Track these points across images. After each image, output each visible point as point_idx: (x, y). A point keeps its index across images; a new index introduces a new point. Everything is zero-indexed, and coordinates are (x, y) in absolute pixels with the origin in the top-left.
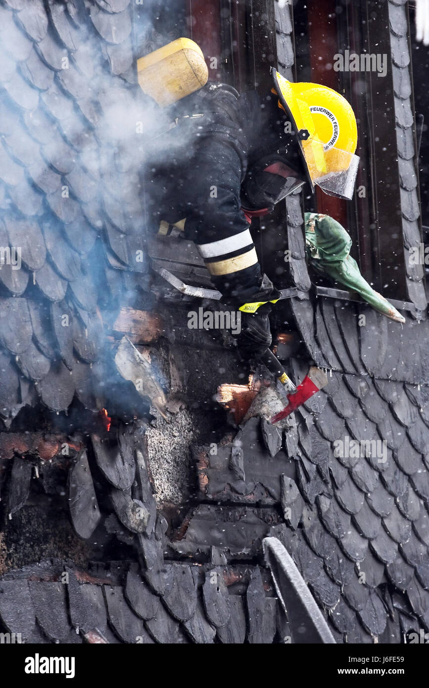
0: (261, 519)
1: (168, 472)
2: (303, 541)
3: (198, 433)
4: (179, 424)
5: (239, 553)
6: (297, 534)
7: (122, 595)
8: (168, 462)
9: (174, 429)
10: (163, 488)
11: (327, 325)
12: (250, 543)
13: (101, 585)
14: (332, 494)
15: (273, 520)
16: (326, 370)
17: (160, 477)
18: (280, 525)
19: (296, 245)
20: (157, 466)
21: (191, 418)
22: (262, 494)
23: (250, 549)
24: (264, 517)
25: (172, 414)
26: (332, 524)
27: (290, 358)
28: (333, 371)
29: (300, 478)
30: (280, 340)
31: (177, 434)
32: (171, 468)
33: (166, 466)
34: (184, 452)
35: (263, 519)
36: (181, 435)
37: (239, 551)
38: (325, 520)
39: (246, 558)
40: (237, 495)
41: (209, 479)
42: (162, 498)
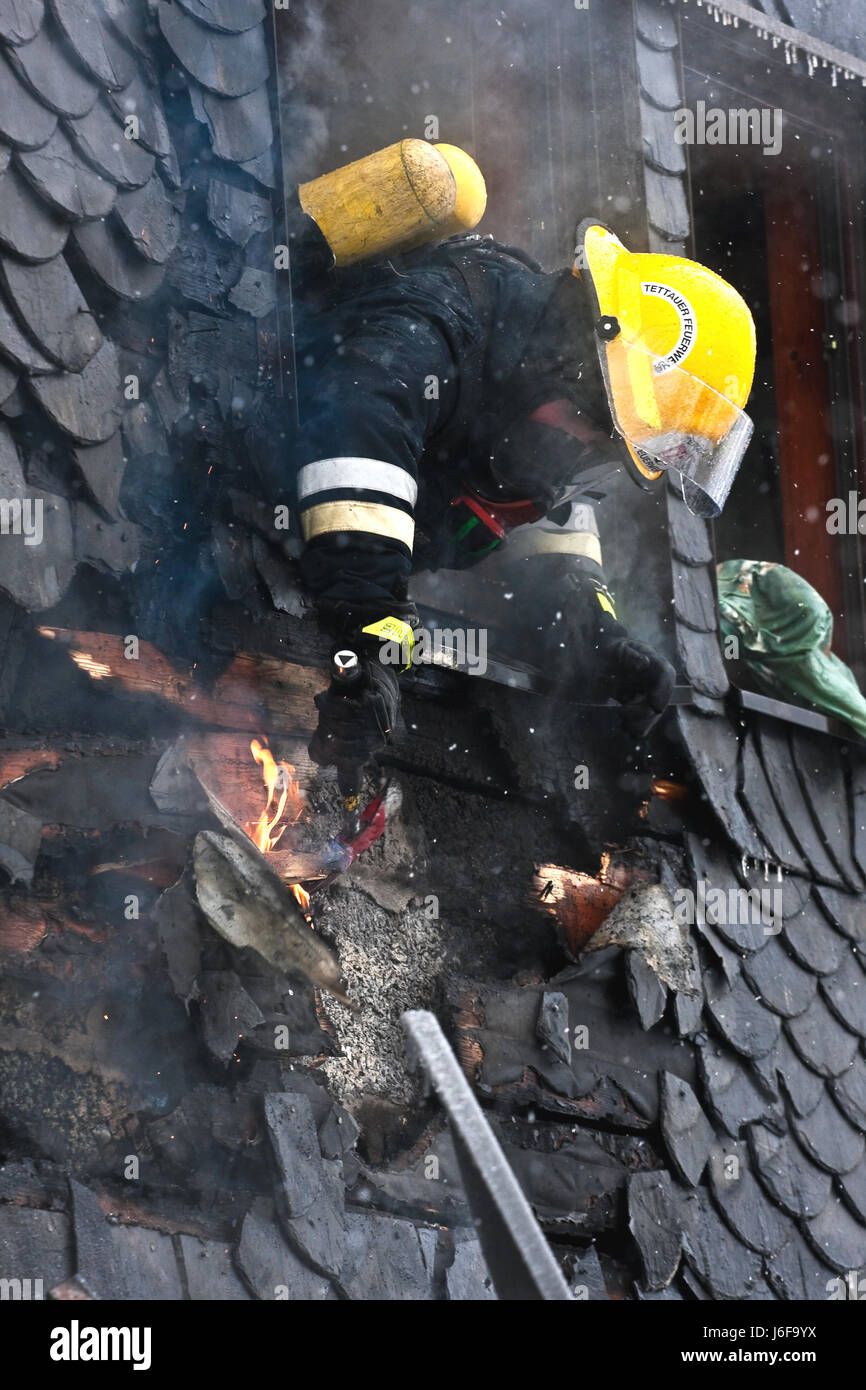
0: (611, 1154)
1: (378, 1034)
2: (711, 1213)
3: (457, 964)
4: (408, 936)
5: (559, 1220)
6: (699, 1196)
7: (229, 1261)
8: (377, 1013)
9: (395, 946)
10: (363, 1064)
11: (770, 774)
12: (587, 1202)
13: (172, 1233)
14: (784, 1126)
15: (641, 1161)
16: (767, 867)
17: (356, 1041)
18: (656, 1173)
19: (694, 602)
20: (347, 1017)
21: (439, 929)
22: (615, 1103)
23: (585, 1215)
24: (619, 1153)
25: (389, 913)
26: (783, 1187)
27: (685, 833)
28: (784, 871)
29: (705, 1082)
30: (659, 794)
31: (400, 958)
32: (385, 1026)
33: (373, 1020)
34: (420, 997)
35: (617, 1156)
36: (413, 961)
37: (560, 1216)
38: (766, 1177)
39: (576, 1234)
40: (553, 1096)
41: (483, 1052)
42: (361, 1086)
